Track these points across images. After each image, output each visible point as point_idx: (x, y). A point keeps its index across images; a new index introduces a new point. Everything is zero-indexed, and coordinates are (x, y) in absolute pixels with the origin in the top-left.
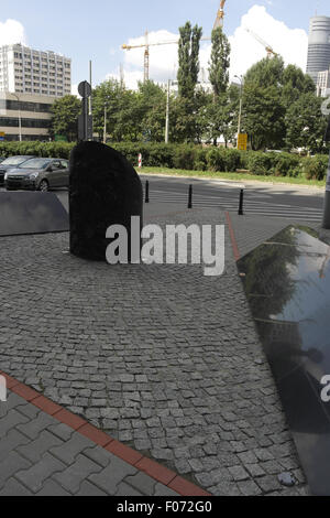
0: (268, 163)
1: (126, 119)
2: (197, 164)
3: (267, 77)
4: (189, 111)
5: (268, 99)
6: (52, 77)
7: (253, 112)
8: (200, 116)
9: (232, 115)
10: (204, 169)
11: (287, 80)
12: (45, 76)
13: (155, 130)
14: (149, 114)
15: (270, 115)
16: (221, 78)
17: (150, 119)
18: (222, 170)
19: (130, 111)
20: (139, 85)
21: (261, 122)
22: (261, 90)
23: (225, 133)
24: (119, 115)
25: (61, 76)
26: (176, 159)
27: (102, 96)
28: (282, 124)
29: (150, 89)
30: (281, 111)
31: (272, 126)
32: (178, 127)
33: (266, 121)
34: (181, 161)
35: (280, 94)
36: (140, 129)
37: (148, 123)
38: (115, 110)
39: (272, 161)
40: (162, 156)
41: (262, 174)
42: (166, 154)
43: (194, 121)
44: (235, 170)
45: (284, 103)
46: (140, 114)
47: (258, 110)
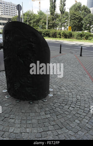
0: (81, 36)
1: (34, 22)
2: (58, 36)
3: (77, 9)
4: (53, 19)
5: (77, 15)
6: (12, 10)
7: (73, 20)
8: (57, 21)
9: (66, 21)
10: (60, 38)
11: (83, 10)
12: (9, 10)
13: (43, 26)
14: (41, 21)
15: (78, 21)
16: (63, 9)
17: (41, 22)
18: (66, 38)
19: (35, 20)
20: (38, 12)
21: (75, 23)
22: (75, 13)
23: (64, 26)
24: (32, 21)
25: (14, 10)
26: (51, 35)
27: (27, 15)
28: (82, 23)
29: (41, 13)
30: (81, 19)
31: (79, 24)
32: (50, 25)
33: (77, 22)
34: (52, 35)
35: (81, 14)
36: (38, 26)
37: (41, 24)
38: (31, 20)
39: (83, 35)
40: (46, 33)
41: (79, 39)
42: (48, 33)
43: (55, 23)
44: (70, 38)
45: (82, 17)
46: (38, 21)
47: (75, 19)
